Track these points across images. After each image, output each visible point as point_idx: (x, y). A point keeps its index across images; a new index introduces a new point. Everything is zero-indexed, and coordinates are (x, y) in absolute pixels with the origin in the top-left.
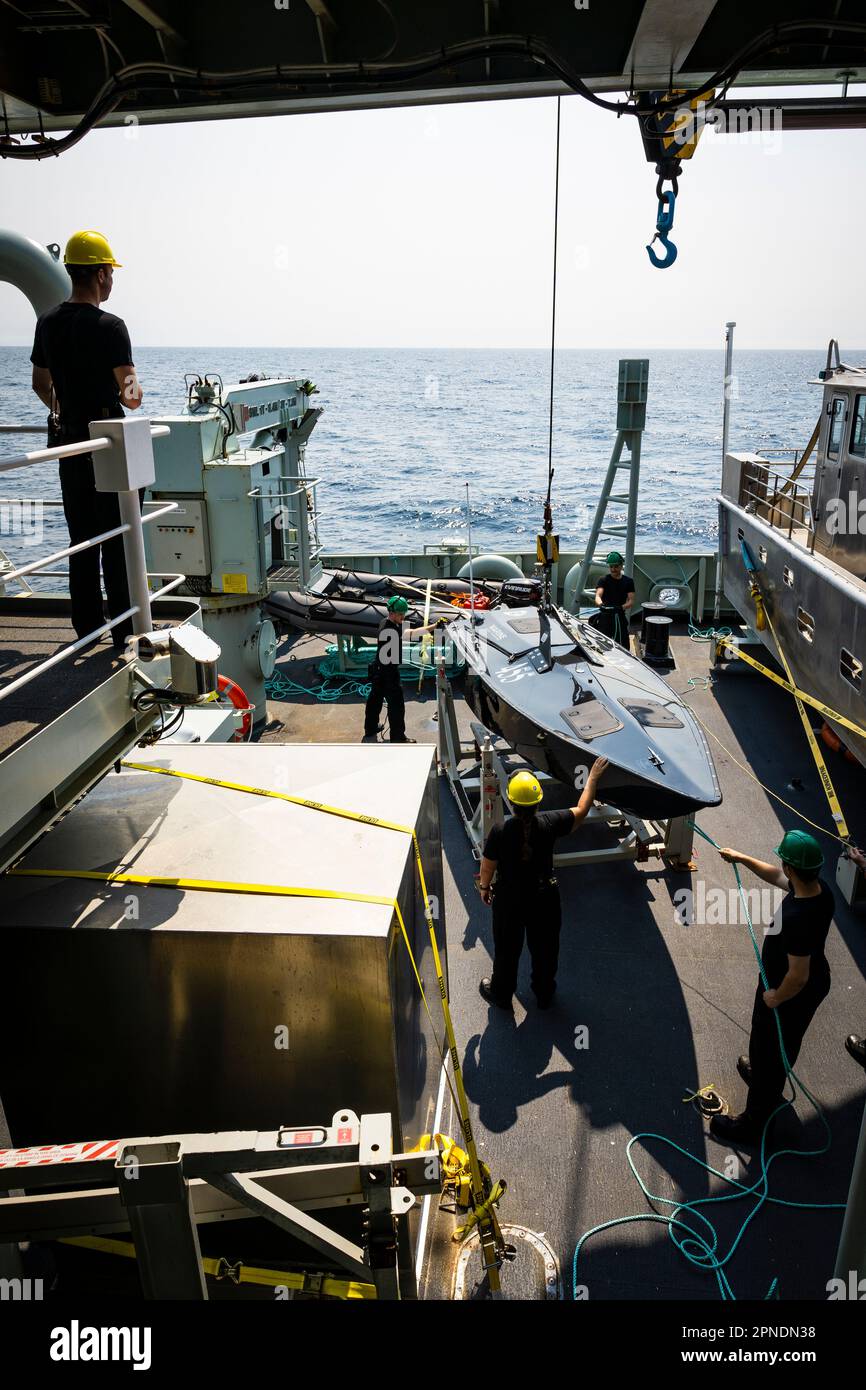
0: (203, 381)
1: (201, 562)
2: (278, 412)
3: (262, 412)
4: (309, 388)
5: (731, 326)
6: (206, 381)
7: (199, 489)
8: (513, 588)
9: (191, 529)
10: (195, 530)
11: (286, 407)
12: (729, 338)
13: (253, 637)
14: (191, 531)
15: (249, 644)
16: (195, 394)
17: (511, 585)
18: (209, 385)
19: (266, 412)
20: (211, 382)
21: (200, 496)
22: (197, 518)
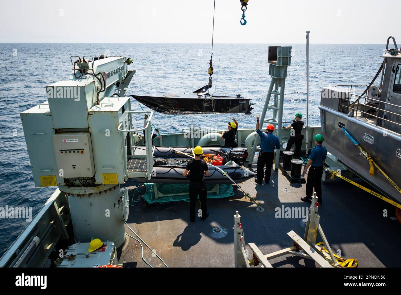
0: (82, 60)
1: (89, 169)
2: (118, 74)
3: (112, 75)
4: (130, 61)
5: (308, 32)
6: (84, 60)
7: (86, 126)
8: (235, 153)
9: (82, 151)
10: (84, 151)
11: (121, 71)
12: (307, 37)
13: (119, 201)
14: (82, 152)
15: (117, 206)
16: (77, 67)
17: (234, 151)
18: (86, 62)
19: (113, 74)
20: (87, 60)
21: (86, 130)
22: (86, 144)
